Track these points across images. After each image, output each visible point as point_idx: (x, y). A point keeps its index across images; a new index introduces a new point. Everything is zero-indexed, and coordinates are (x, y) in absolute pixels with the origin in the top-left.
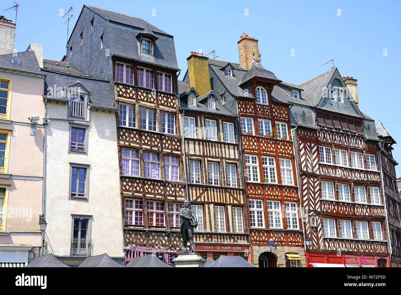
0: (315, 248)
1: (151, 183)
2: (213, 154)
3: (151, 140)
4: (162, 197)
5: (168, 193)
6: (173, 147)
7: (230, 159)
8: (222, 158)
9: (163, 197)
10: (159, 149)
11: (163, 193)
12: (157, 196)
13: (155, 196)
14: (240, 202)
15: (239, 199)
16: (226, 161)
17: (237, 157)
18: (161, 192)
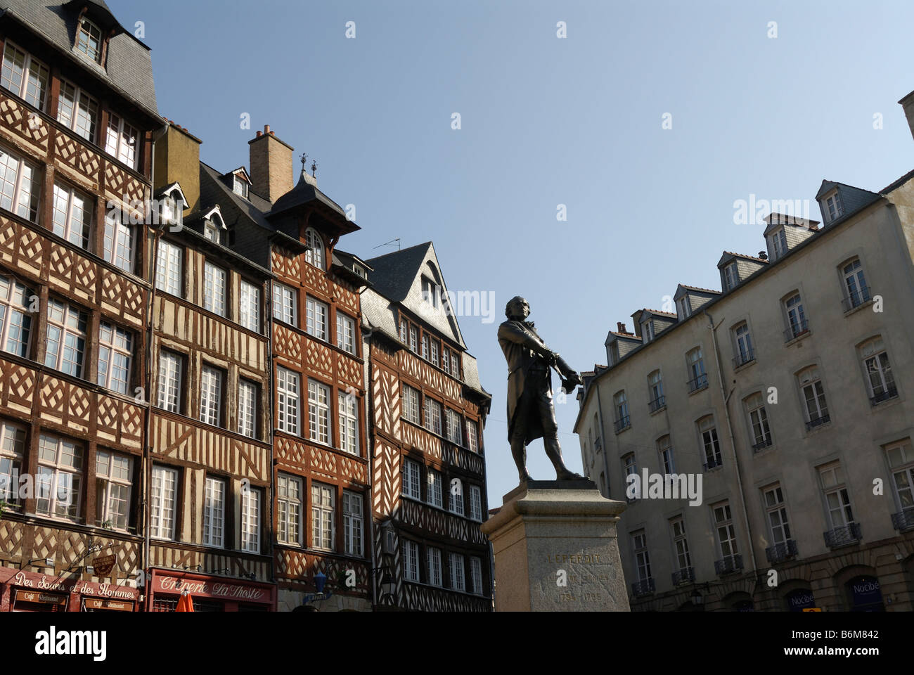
0: (390, 604)
1: (60, 384)
2: (214, 346)
3: (73, 269)
4: (84, 429)
5: (100, 422)
6: (127, 305)
7: (247, 367)
8: (232, 362)
9: (87, 429)
10: (90, 298)
11: (87, 418)
12: (71, 425)
13: (65, 422)
14: (259, 475)
15: (258, 468)
16: (241, 370)
17: (262, 368)
18: (83, 415)
